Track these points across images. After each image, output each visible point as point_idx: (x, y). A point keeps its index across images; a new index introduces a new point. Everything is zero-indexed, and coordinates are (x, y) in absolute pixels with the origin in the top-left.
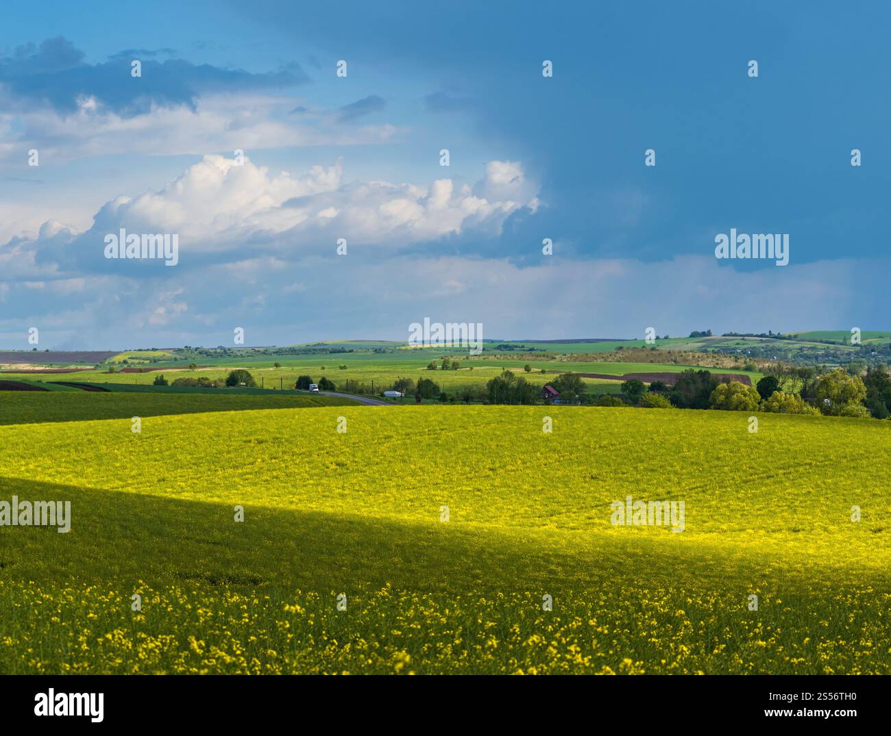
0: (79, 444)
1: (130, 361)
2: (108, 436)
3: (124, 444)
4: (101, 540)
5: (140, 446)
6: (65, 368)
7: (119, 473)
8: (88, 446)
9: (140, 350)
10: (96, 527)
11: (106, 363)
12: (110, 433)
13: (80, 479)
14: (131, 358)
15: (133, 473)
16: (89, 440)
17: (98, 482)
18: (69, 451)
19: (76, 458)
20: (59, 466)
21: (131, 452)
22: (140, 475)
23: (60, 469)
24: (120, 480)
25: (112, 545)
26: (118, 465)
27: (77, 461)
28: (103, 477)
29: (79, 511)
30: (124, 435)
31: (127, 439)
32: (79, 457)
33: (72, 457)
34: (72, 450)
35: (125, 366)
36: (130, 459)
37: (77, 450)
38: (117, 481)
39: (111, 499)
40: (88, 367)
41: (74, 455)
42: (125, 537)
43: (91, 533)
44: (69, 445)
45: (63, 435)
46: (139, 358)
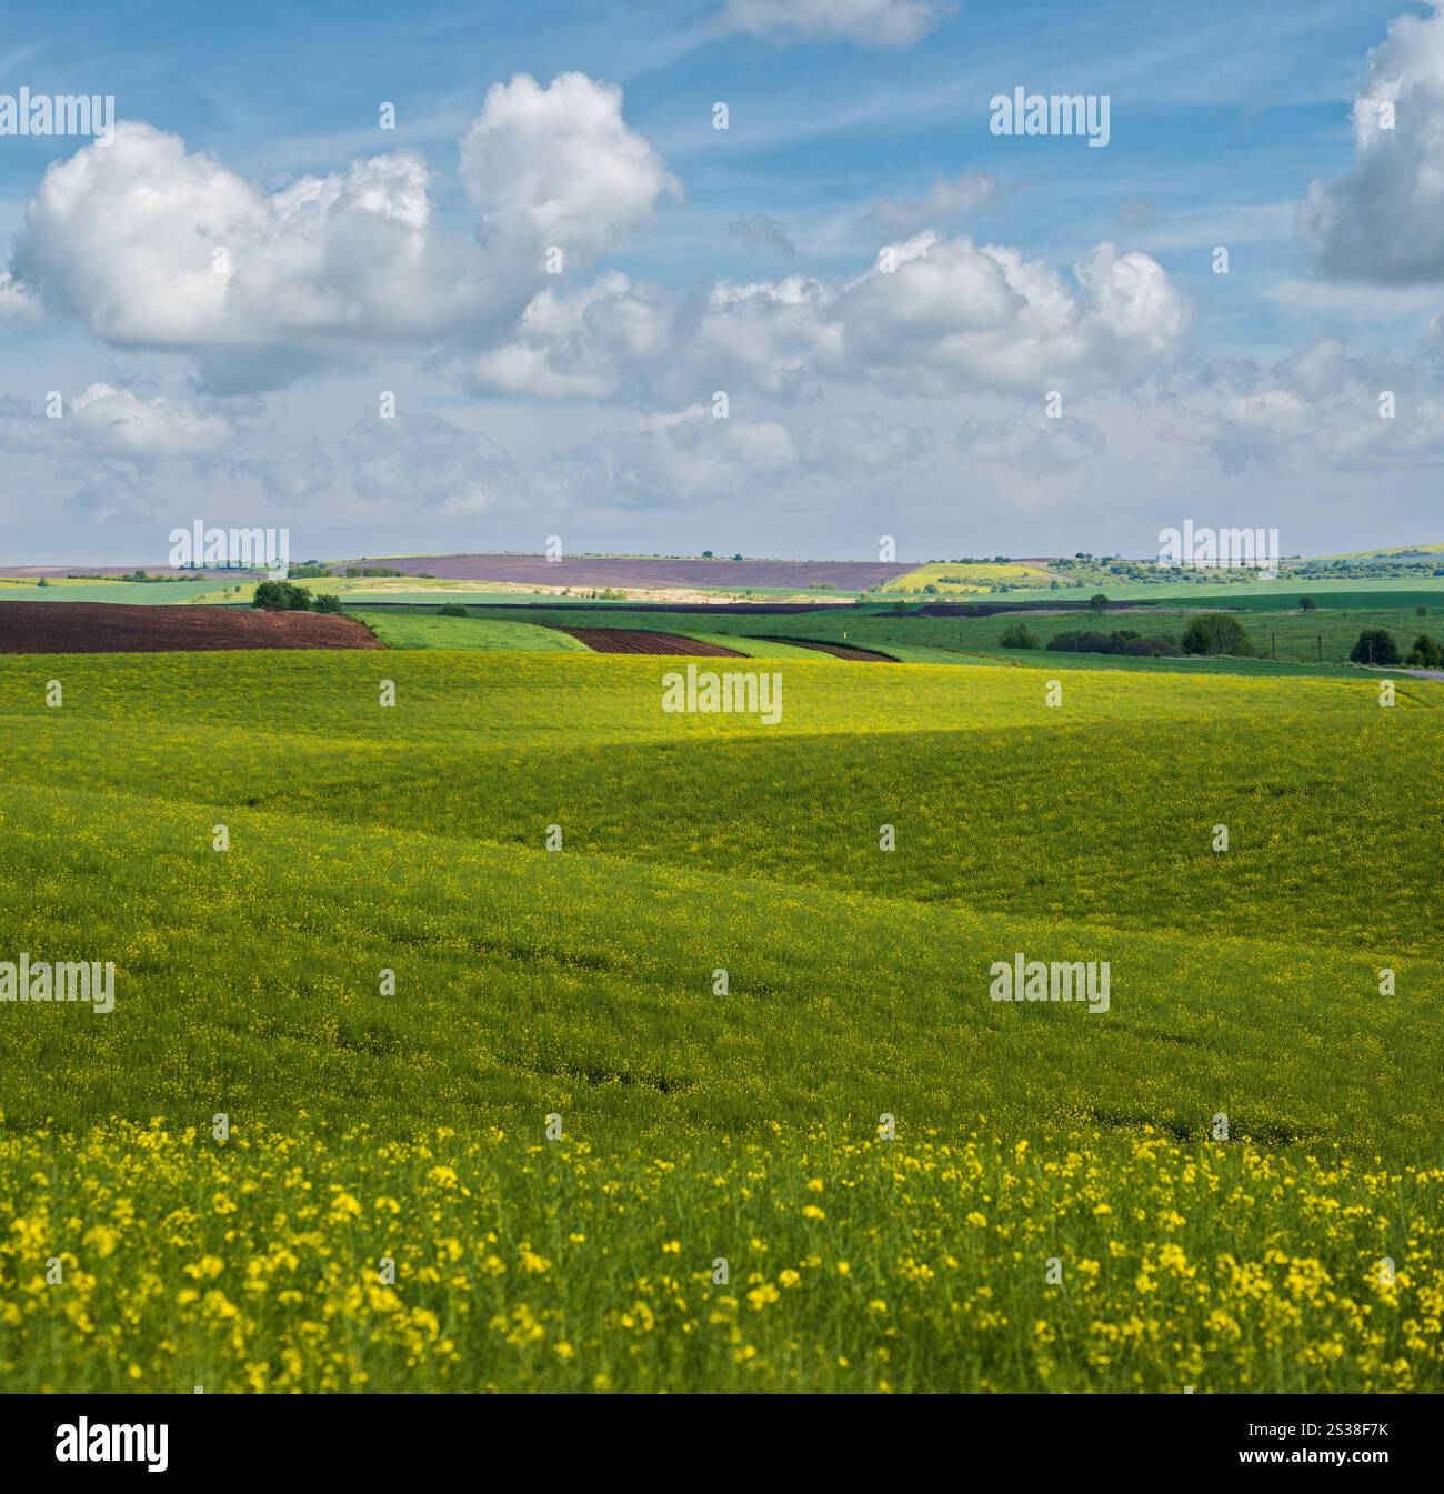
0: (831, 789)
1: (942, 588)
2: (902, 771)
3: (943, 790)
4: (903, 1025)
5: (983, 797)
6: (786, 602)
7: (933, 862)
8: (853, 794)
9: (965, 561)
10: (888, 994)
11: (884, 590)
12: (905, 765)
13: (836, 876)
14: (947, 581)
15: (967, 863)
16: (856, 781)
17: (881, 884)
18: (806, 806)
19: (826, 824)
20: (786, 843)
21: (958, 810)
22: (983, 868)
23: (786, 851)
24: (935, 879)
25: (931, 1039)
26: (929, 842)
27: (830, 831)
28: (893, 872)
29: (845, 954)
30: (940, 768)
31: (949, 780)
32: (833, 820)
33: (815, 820)
34: (814, 804)
35: (932, 599)
36: (959, 830)
37: (826, 805)
38: (926, 882)
39: (922, 925)
40: (840, 601)
41: (819, 817)
42: (963, 1020)
43: (878, 1008)
44: (806, 790)
45: (792, 767)
46: (965, 581)
